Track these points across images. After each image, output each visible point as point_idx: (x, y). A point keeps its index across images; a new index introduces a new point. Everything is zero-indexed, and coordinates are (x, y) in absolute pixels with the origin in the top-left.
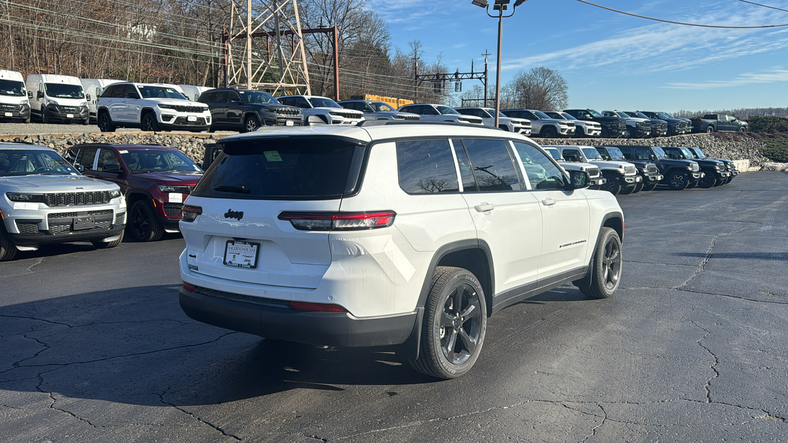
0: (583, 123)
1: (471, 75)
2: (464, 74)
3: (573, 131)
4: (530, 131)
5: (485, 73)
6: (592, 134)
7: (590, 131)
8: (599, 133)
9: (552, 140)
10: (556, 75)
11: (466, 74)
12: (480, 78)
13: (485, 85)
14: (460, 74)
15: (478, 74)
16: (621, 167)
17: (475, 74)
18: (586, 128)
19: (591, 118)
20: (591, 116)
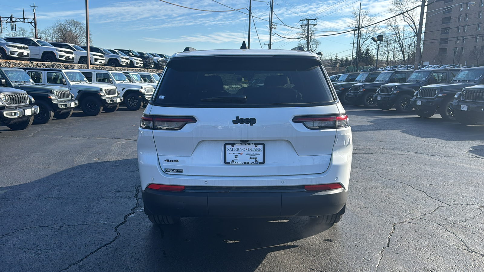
0: (132, 58)
1: (23, 19)
2: (17, 18)
3: (129, 63)
4: (104, 61)
5: (34, 19)
6: (138, 66)
7: (137, 63)
8: (142, 65)
9: (118, 68)
10: (83, 26)
11: (19, 18)
12: (31, 23)
13: (35, 27)
14: (13, 18)
15: (28, 20)
16: (142, 88)
17: (26, 19)
18: (134, 61)
19: (133, 55)
20: (133, 54)
